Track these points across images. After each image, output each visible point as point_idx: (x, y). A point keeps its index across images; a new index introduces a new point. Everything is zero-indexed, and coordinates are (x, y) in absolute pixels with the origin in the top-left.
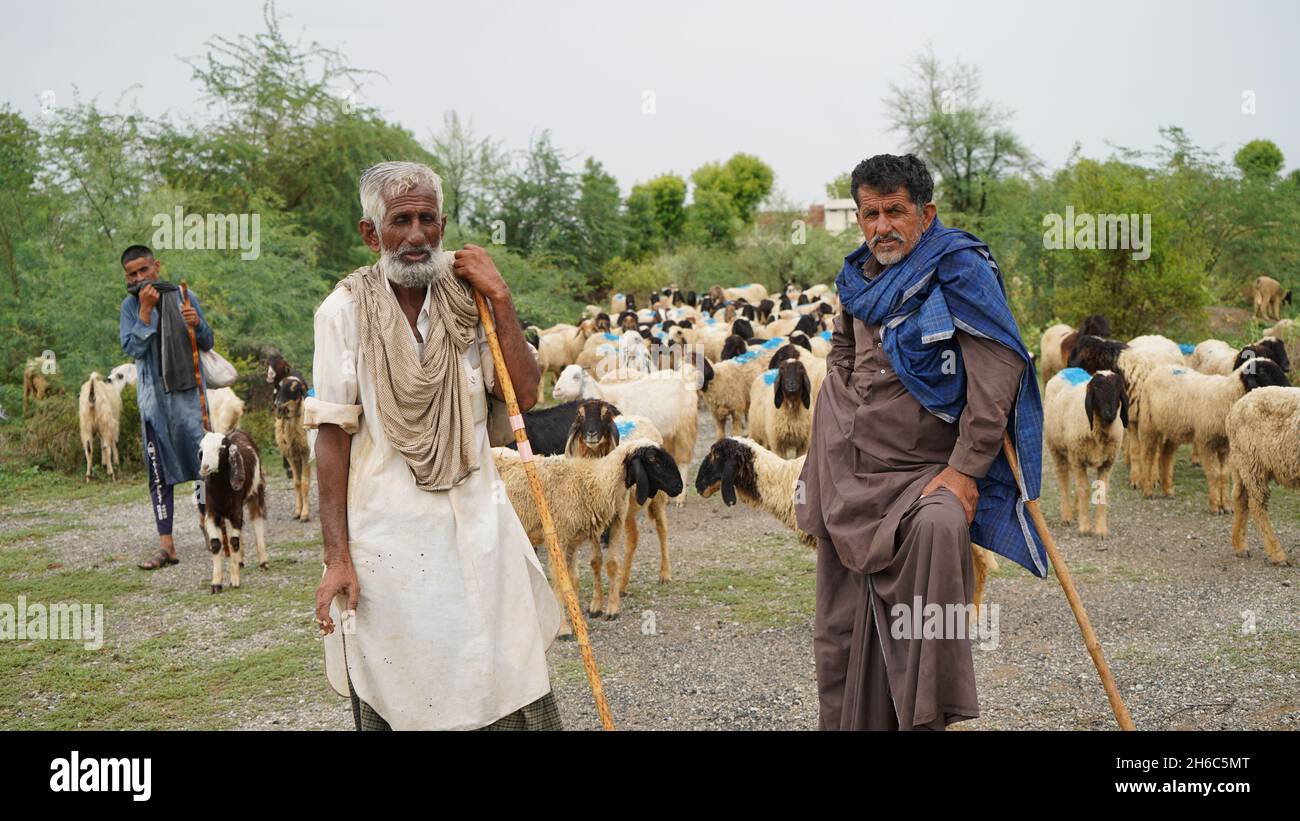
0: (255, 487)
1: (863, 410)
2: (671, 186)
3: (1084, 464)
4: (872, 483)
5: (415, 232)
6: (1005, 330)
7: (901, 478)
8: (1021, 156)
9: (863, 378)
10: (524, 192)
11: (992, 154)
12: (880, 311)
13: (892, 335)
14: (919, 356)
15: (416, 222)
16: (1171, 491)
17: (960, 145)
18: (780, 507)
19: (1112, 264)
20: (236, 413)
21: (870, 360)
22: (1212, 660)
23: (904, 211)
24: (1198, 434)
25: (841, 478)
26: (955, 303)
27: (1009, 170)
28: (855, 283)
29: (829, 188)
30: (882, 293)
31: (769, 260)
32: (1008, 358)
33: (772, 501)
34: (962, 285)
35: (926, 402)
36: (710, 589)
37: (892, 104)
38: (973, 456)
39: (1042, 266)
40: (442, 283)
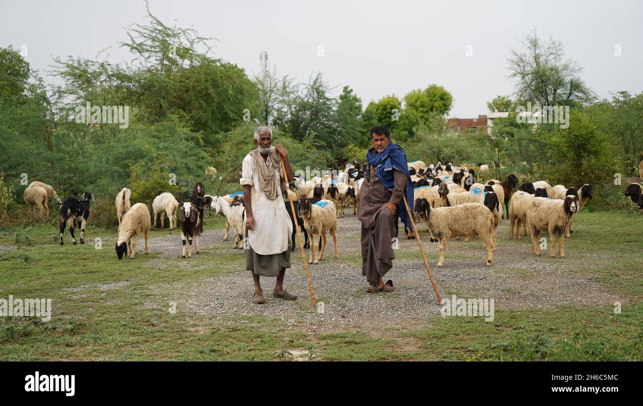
1: (371, 188)
4: (372, 206)
5: (266, 142)
6: (404, 169)
7: (379, 205)
9: (372, 180)
10: (304, 106)
11: (568, 92)
12: (375, 163)
13: (378, 169)
14: (384, 174)
15: (266, 140)
17: (550, 87)
20: (175, 207)
21: (374, 176)
23: (384, 140)
25: (365, 205)
28: (371, 156)
29: (490, 105)
30: (377, 158)
32: (404, 175)
34: (395, 157)
35: (386, 186)
37: (513, 62)
38: (395, 199)
40: (272, 153)
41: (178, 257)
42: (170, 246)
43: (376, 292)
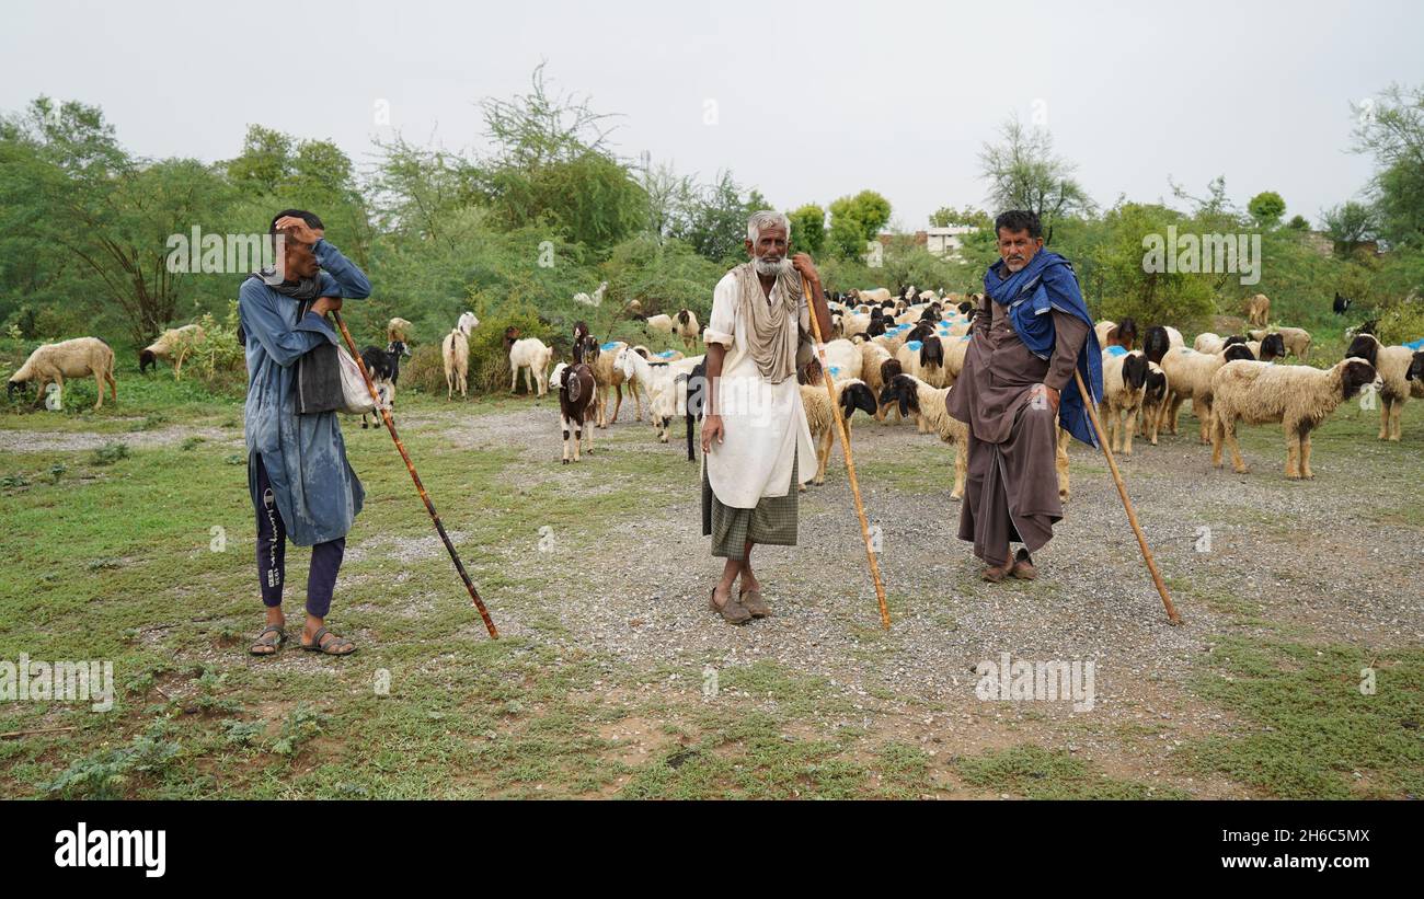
0: (592, 401)
1: (996, 352)
2: (813, 213)
3: (1119, 408)
4: (1000, 393)
5: (772, 248)
6: (1078, 309)
7: (1016, 390)
8: (1081, 200)
9: (996, 334)
11: (1060, 197)
12: (1008, 297)
13: (1015, 310)
14: (1030, 322)
15: (773, 244)
16: (1176, 430)
17: (1036, 190)
18: (932, 418)
19: (1145, 281)
21: (1001, 324)
22: (1191, 518)
23: (1026, 242)
24: (1195, 392)
25: (982, 390)
26: (1051, 293)
27: (1071, 210)
28: (995, 281)
29: (931, 219)
30: (1010, 286)
31: (891, 271)
32: (1080, 323)
33: (927, 414)
34: (1055, 284)
35: (1032, 348)
36: (878, 472)
37: (985, 157)
38: (1057, 378)
39: (1094, 282)
40: (784, 275)
41: (556, 460)
42: (540, 433)
43: (1003, 578)
